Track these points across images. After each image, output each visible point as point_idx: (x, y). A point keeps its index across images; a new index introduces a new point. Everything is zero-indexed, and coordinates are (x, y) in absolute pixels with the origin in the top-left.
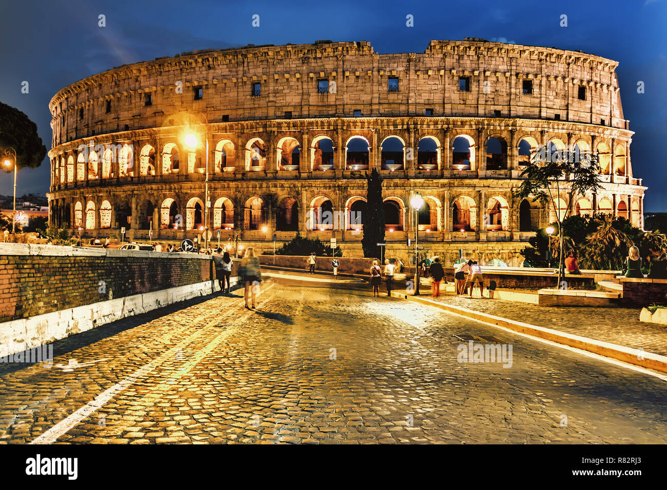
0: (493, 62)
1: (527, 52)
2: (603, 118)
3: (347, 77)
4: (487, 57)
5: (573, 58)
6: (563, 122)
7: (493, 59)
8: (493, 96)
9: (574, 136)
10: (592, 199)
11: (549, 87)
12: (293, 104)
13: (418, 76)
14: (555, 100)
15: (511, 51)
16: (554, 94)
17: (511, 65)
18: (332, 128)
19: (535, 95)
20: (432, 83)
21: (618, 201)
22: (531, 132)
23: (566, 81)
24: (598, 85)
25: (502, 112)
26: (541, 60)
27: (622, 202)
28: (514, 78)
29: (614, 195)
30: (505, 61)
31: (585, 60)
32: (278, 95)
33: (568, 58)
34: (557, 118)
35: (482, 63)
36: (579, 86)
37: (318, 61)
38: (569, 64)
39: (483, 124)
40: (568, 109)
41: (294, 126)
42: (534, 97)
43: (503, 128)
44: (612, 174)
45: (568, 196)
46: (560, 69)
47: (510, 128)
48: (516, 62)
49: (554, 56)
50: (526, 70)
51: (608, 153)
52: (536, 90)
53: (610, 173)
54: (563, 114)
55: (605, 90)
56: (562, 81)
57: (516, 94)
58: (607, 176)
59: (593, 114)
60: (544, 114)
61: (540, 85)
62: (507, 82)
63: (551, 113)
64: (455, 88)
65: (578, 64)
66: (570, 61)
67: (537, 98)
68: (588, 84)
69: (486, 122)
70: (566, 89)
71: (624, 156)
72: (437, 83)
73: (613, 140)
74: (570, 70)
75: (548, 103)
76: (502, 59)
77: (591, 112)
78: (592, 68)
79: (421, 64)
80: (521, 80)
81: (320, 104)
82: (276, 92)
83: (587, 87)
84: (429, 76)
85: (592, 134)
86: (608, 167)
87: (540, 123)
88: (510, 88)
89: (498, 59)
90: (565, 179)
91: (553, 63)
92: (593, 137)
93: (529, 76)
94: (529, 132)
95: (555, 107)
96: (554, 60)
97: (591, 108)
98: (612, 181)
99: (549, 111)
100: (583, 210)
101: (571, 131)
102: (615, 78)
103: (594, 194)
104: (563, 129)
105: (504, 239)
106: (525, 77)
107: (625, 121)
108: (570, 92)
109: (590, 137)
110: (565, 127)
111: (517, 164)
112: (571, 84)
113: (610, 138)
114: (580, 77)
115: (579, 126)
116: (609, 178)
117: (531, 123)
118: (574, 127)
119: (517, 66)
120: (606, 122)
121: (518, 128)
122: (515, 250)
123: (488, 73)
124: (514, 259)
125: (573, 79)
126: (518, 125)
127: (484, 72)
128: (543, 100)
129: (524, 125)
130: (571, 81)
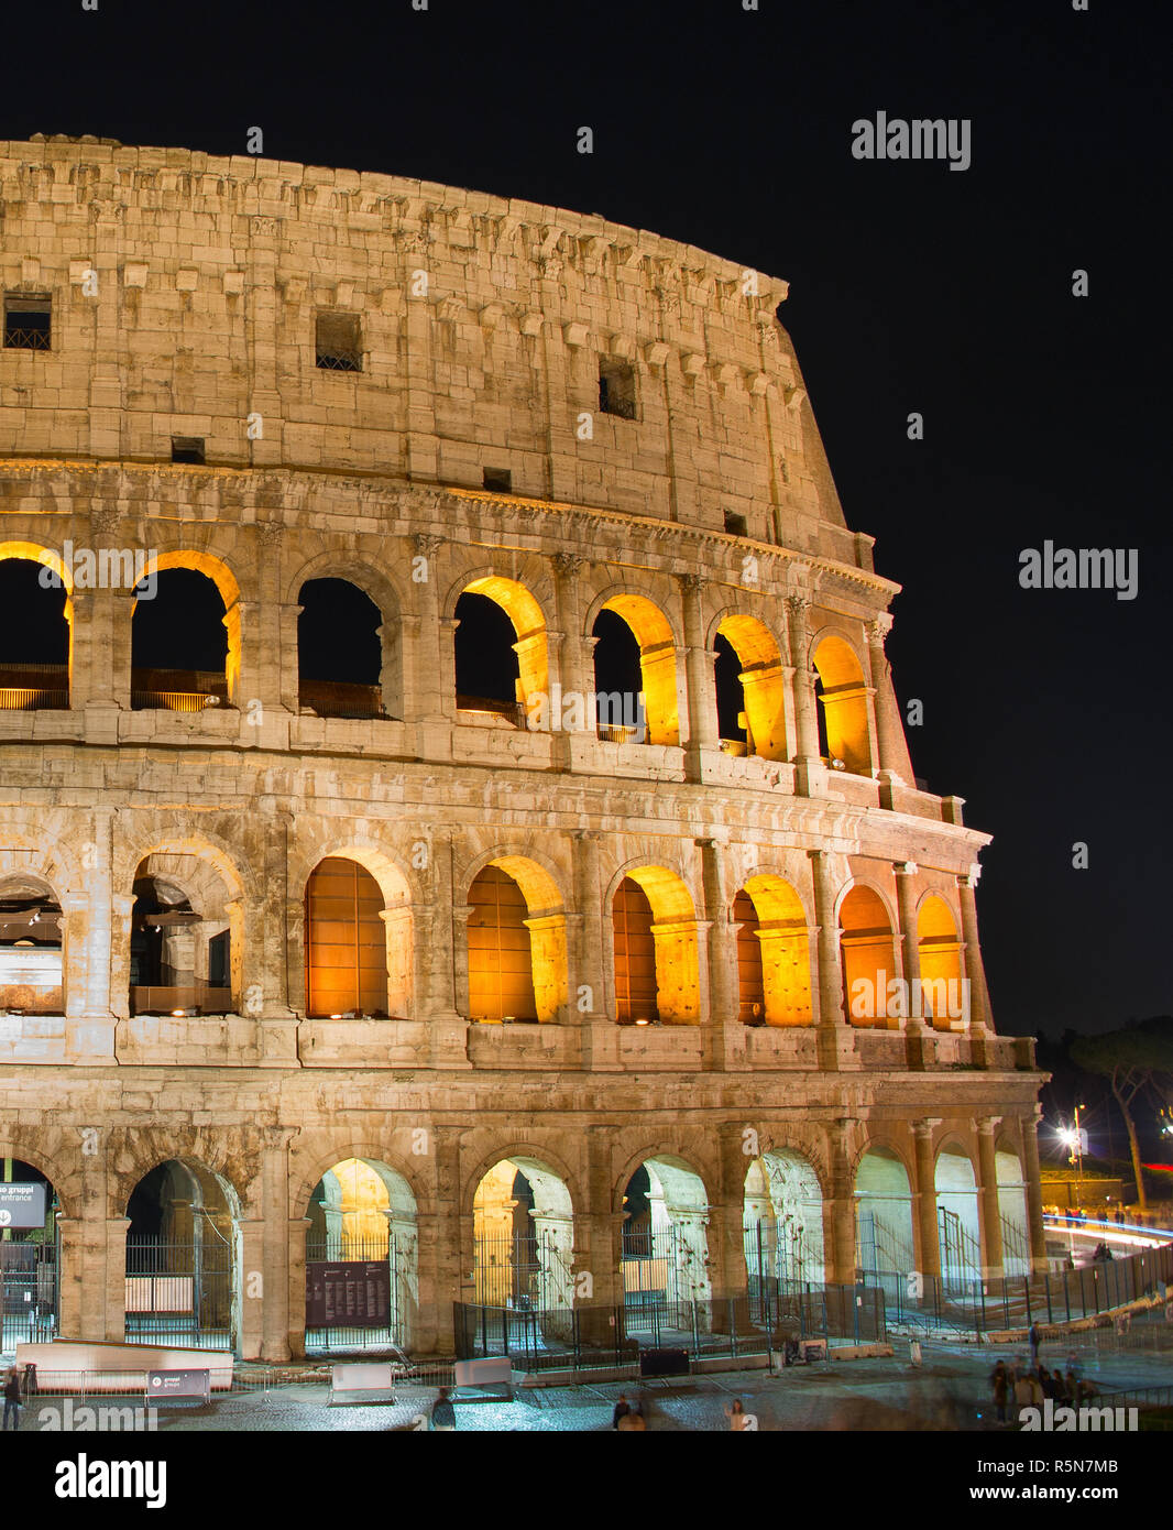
0: (167, 233)
1: (324, 193)
2: (738, 506)
4: (134, 214)
5: (553, 237)
6: (524, 502)
7: (164, 220)
8: (165, 375)
9: (586, 570)
10: (695, 870)
11: (450, 348)
14: (481, 406)
15: (251, 189)
16: (477, 380)
17: (251, 248)
19: (380, 382)
21: (840, 884)
22: (360, 537)
23: (532, 326)
24: (696, 364)
25: (209, 446)
26: (399, 235)
27: (863, 895)
28: (267, 298)
29: (814, 855)
30: (225, 228)
31: (619, 252)
33: (533, 234)
34: (497, 482)
35: (112, 233)
36: (602, 359)
38: (541, 263)
39: (110, 491)
40: (546, 452)
42: (372, 388)
43: (211, 515)
44: (800, 760)
45: (563, 847)
46: (497, 279)
47: (249, 515)
48: (279, 237)
49: (463, 220)
50: (329, 270)
51: (775, 663)
52: (379, 359)
53: (792, 753)
54: (523, 468)
55: (736, 392)
56: (513, 330)
57: (278, 369)
58: (776, 767)
59: (680, 484)
60: (422, 464)
61: (402, 340)
62: (232, 316)
63: (468, 462)
65: (590, 268)
66: (548, 248)
67: (388, 390)
68: (646, 357)
69: (124, 485)
70: (537, 363)
71: (860, 685)
73: (793, 604)
74: (551, 285)
75: (444, 416)
76: (208, 223)
77: (671, 474)
78: (658, 292)
80: (305, 313)
83: (643, 368)
85: (680, 566)
86: (779, 727)
87: (405, 500)
88: (251, 343)
89: (187, 219)
90: (548, 764)
91: (463, 250)
92: (688, 584)
93: (345, 297)
94: (352, 538)
95: (481, 435)
96: (466, 242)
97: (669, 457)
98: (801, 790)
99: (450, 450)
100: (663, 922)
101: (569, 547)
102: (785, 351)
103: (705, 845)
104: (524, 531)
105: (217, 1057)
106: (322, 300)
107: (850, 535)
108: (558, 379)
109: (675, 585)
110: (537, 524)
111: (290, 683)
112: (556, 347)
113: (778, 597)
114: (598, 318)
115: (607, 525)
116: (787, 771)
117: (352, 494)
118: (582, 527)
119: (280, 252)
120: (750, 526)
121: (290, 517)
122: (275, 1112)
123: (135, 275)
124: (273, 1163)
125: (564, 327)
126: (287, 501)
127: (120, 271)
128: (419, 400)
129: (317, 503)
130: (558, 332)
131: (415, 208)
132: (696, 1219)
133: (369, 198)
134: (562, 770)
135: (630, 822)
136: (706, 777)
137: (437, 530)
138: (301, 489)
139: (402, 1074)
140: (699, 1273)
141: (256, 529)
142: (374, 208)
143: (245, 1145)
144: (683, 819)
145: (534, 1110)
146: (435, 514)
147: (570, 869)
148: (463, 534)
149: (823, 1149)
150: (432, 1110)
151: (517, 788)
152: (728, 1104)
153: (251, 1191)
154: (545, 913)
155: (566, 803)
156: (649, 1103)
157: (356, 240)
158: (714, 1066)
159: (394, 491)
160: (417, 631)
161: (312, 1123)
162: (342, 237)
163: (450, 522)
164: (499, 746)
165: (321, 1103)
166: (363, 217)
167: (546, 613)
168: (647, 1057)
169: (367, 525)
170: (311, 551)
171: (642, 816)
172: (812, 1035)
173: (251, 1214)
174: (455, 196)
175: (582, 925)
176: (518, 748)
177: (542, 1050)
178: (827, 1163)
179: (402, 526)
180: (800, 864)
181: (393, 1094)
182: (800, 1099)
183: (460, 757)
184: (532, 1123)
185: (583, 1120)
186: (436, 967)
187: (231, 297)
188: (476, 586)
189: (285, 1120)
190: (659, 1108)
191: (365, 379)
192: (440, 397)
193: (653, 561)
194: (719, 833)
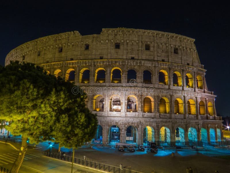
0: (131, 37)
1: (146, 32)
2: (189, 62)
3: (69, 45)
4: (128, 35)
5: (170, 36)
6: (166, 63)
7: (131, 36)
8: (130, 51)
9: (172, 69)
10: (183, 99)
11: (159, 47)
12: (49, 58)
13: (97, 43)
14: (162, 53)
15: (139, 32)
16: (161, 51)
17: (139, 38)
18: (61, 66)
19: (151, 51)
20: (103, 46)
21: (199, 100)
22: (149, 66)
23: (167, 45)
24: (185, 48)
25: (135, 58)
26: (154, 36)
27: (202, 102)
28: (140, 43)
29: (196, 97)
30: (136, 36)
31: (177, 37)
32: (45, 55)
33: (168, 35)
34: (163, 61)
35: (125, 37)
36: (174, 48)
37: (60, 40)
38: (168, 39)
40: (168, 58)
41: (48, 66)
42: (151, 52)
43: (135, 64)
44: (195, 88)
45: (169, 96)
46: (164, 40)
47: (138, 64)
49: (160, 35)
50: (147, 40)
51: (192, 78)
52: (152, 49)
53: (194, 87)
54: (166, 59)
55: (189, 51)
56: (165, 45)
57: (142, 50)
58: (192, 89)
59: (182, 61)
60: (156, 59)
61: (154, 47)
62: (137, 45)
63: (160, 59)
64: (113, 48)
65: (173, 39)
66: (169, 37)
67: (152, 52)
68: (179, 47)
69: (126, 62)
70: (168, 49)
71: (202, 80)
72: (105, 46)
73: (194, 72)
74: (169, 41)
75: (158, 54)
76: (135, 36)
77: (181, 59)
78: (181, 41)
79: (99, 38)
80: (144, 44)
81: (59, 57)
82: (45, 54)
83: (179, 49)
84: (102, 43)
85: (182, 69)
86: (193, 85)
87: (154, 63)
88: (139, 47)
89: (133, 36)
90: (168, 88)
91: (160, 38)
92: (183, 70)
93: (148, 43)
94: (149, 67)
95: (162, 56)
96: (161, 37)
97: (181, 58)
98: (195, 91)
99: (158, 58)
100: (180, 104)
101: (170, 67)
102: (194, 46)
103: (184, 96)
104: (166, 65)
105: (135, 116)
106: (146, 43)
107: (201, 65)
108: (170, 50)
109: (182, 70)
110: (167, 65)
111: (142, 81)
112: (170, 47)
113: (193, 72)
114: (174, 44)
115: (175, 65)
116: (193, 89)
117: (149, 62)
118: (172, 65)
119: (142, 38)
120: (190, 64)
121: (143, 64)
122: (140, 121)
123: (128, 41)
124: (140, 126)
125: (171, 45)
126: (142, 63)
127: (126, 41)
128: (156, 53)
129: (145, 63)
130: (170, 46)
131: (155, 34)
132: (183, 133)
133: (151, 33)
134: (169, 89)
135: (176, 94)
136: (184, 90)
137: (157, 65)
138: (143, 62)
139: (153, 118)
140: (183, 139)
141: (139, 66)
142: (151, 34)
143: (138, 124)
144: (182, 94)
145: (166, 122)
146: (157, 64)
147: (170, 99)
148: (160, 66)
149: (197, 127)
150: (156, 122)
151: (165, 91)
152: (186, 122)
153: (138, 129)
154: (167, 103)
155: (170, 92)
156: (178, 122)
157: (150, 37)
158: (185, 118)
159: (153, 62)
160: (155, 75)
161: (144, 123)
162: (148, 37)
163: (158, 65)
164: (163, 86)
165: (145, 121)
166: (150, 35)
167: (168, 73)
168: (178, 117)
169: (150, 65)
170: (145, 68)
171: (177, 93)
172: (196, 116)
173: (138, 131)
174: (160, 32)
175: (171, 104)
176: (165, 87)
177: (167, 116)
178: (197, 129)
179: (154, 65)
180: (194, 98)
181: (152, 120)
182: (194, 122)
183: (159, 87)
184: (166, 123)
185: (171, 123)
186: (156, 108)
187: (137, 43)
188: (161, 71)
189: (141, 122)
190: (179, 122)
191: (150, 51)
192: (158, 52)
193: (179, 68)
194: (186, 95)
